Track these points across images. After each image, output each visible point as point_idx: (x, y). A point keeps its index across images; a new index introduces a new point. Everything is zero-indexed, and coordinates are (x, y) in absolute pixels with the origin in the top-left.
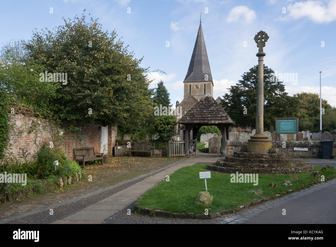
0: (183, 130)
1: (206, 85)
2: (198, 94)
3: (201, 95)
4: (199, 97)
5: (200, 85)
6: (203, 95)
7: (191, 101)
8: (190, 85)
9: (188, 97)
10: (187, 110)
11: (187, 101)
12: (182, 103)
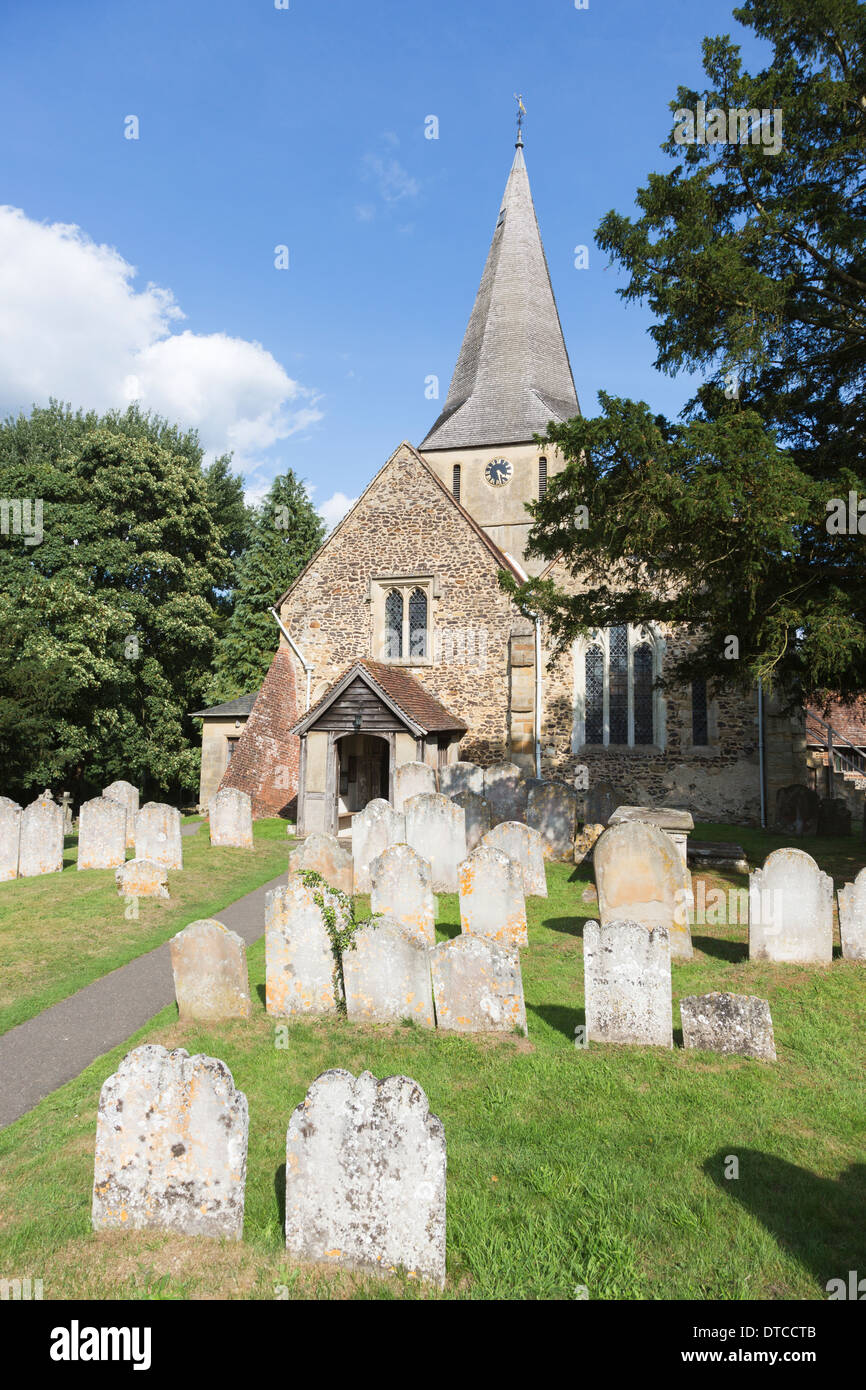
1: (550, 464)
5: (518, 464)
8: (457, 467)
9: (400, 475)
10: (389, 573)
11: (394, 502)
12: (356, 524)
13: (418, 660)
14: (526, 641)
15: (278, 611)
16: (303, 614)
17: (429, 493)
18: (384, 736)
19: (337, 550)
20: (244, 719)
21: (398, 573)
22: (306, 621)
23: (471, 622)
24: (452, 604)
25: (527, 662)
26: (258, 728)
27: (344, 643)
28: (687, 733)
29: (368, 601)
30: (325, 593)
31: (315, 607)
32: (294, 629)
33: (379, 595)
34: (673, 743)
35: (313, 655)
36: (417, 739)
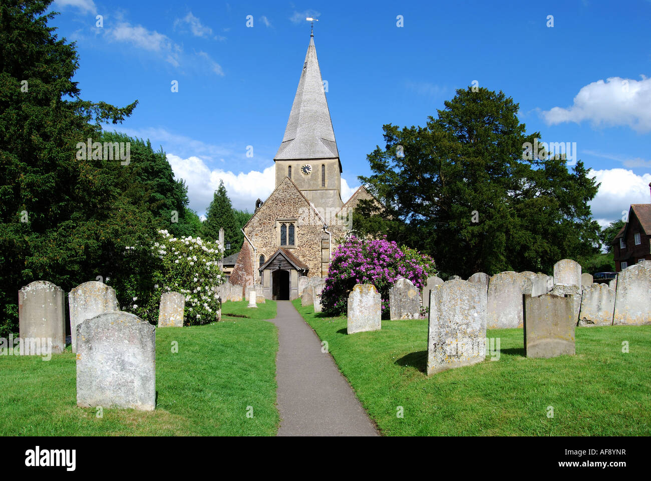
0: (272, 271)
1: (326, 167)
2: (307, 185)
3: (314, 189)
4: (310, 194)
5: (314, 167)
6: (318, 188)
7: (292, 196)
8: (290, 167)
9: (285, 187)
10: (282, 218)
11: (283, 195)
12: (270, 202)
13: (292, 246)
14: (327, 241)
15: (244, 230)
16: (252, 231)
17: (295, 193)
18: (287, 270)
19: (264, 210)
20: (233, 266)
21: (285, 218)
22: (254, 233)
23: (309, 235)
24: (303, 229)
25: (327, 247)
26: (238, 268)
27: (267, 241)
29: (275, 227)
30: (260, 224)
31: (257, 229)
32: (249, 236)
33: (279, 225)
35: (256, 245)
36: (298, 271)
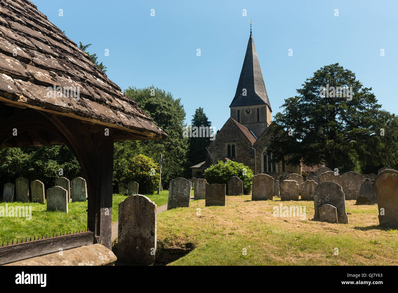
1: (260, 110)
2: (249, 121)
4: (250, 126)
5: (252, 110)
6: (255, 122)
8: (239, 111)
9: (229, 123)
11: (228, 128)
13: (234, 157)
14: (253, 154)
15: (207, 148)
16: (212, 149)
19: (218, 137)
21: (230, 141)
23: (243, 150)
25: (253, 157)
28: (281, 169)
29: (224, 146)
30: (216, 145)
32: (210, 152)
34: (279, 171)
